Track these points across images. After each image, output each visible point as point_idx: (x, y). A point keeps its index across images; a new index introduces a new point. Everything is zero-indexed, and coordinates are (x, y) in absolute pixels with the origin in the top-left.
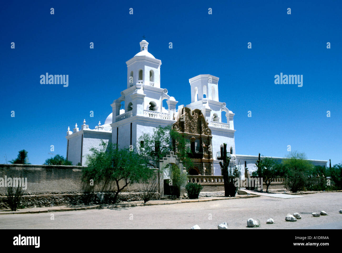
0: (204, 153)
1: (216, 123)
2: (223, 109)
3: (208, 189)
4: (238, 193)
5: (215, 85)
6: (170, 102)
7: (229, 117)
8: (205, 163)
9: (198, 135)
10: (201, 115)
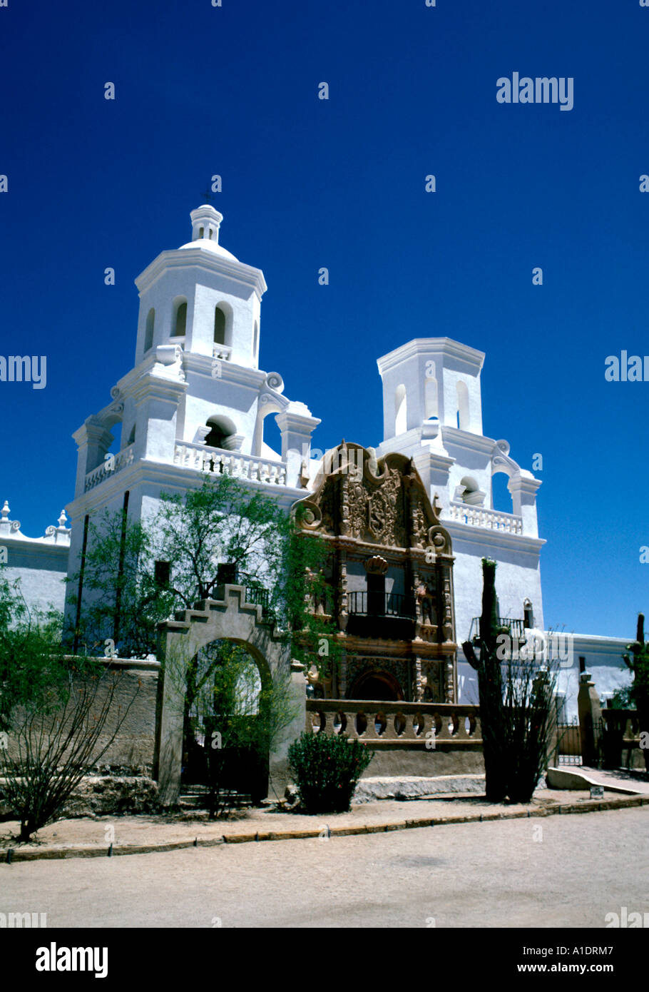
0: (419, 621)
1: (471, 509)
2: (498, 462)
3: (411, 762)
4: (547, 781)
5: (470, 377)
6: (288, 419)
7: (520, 491)
8: (422, 657)
9: (398, 552)
10: (412, 476)
